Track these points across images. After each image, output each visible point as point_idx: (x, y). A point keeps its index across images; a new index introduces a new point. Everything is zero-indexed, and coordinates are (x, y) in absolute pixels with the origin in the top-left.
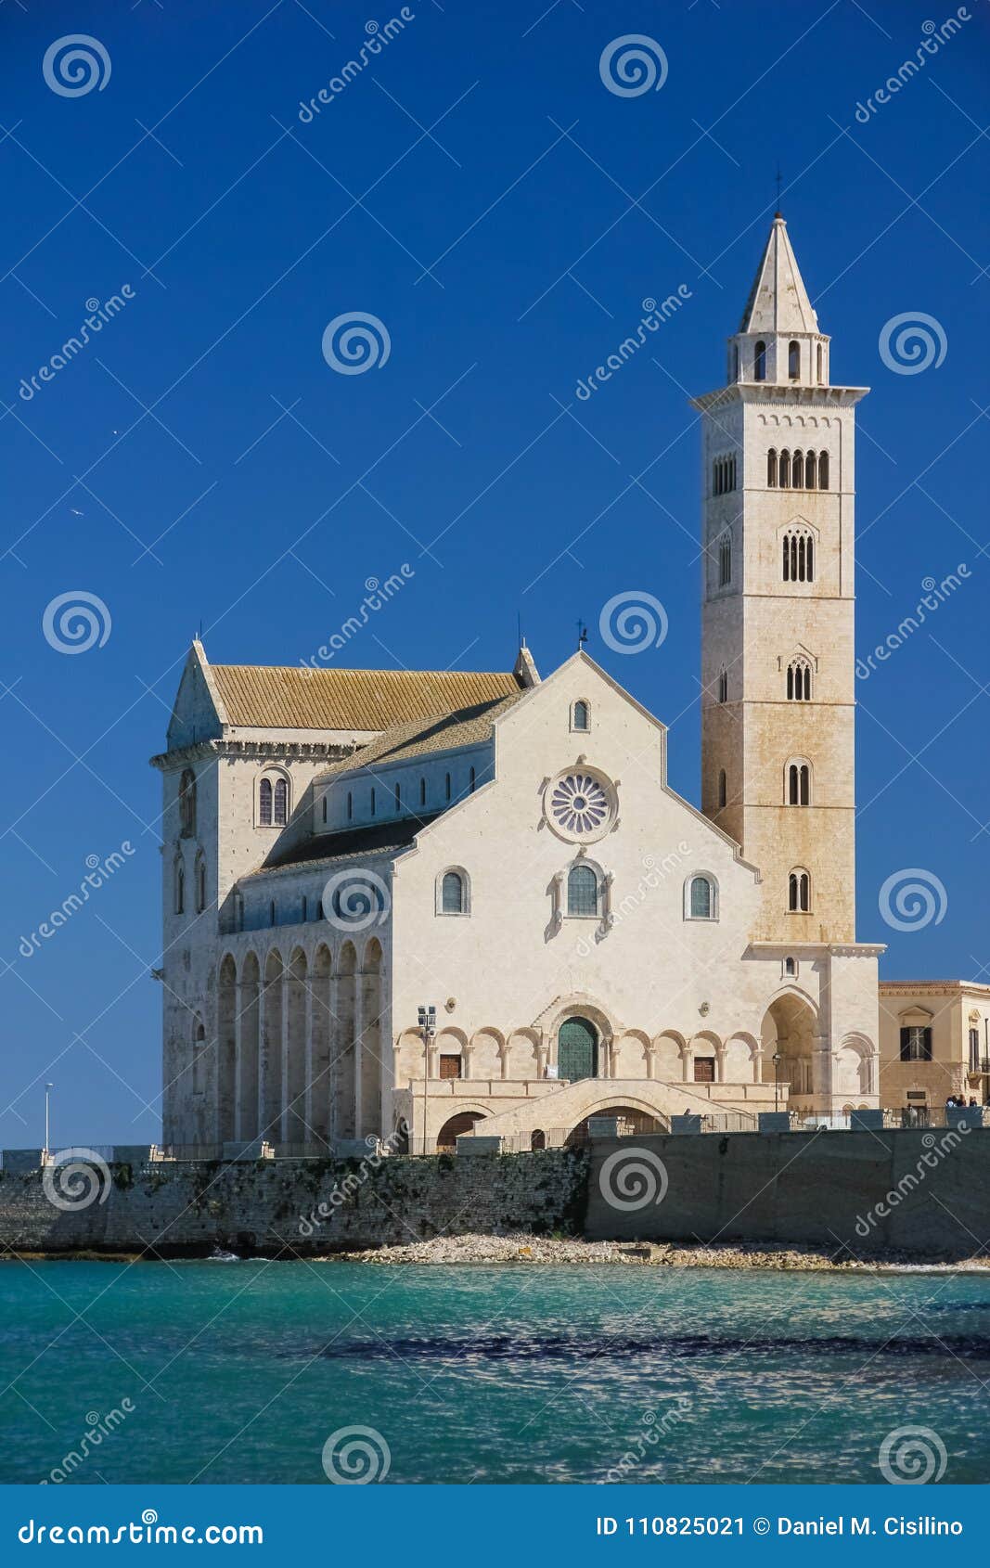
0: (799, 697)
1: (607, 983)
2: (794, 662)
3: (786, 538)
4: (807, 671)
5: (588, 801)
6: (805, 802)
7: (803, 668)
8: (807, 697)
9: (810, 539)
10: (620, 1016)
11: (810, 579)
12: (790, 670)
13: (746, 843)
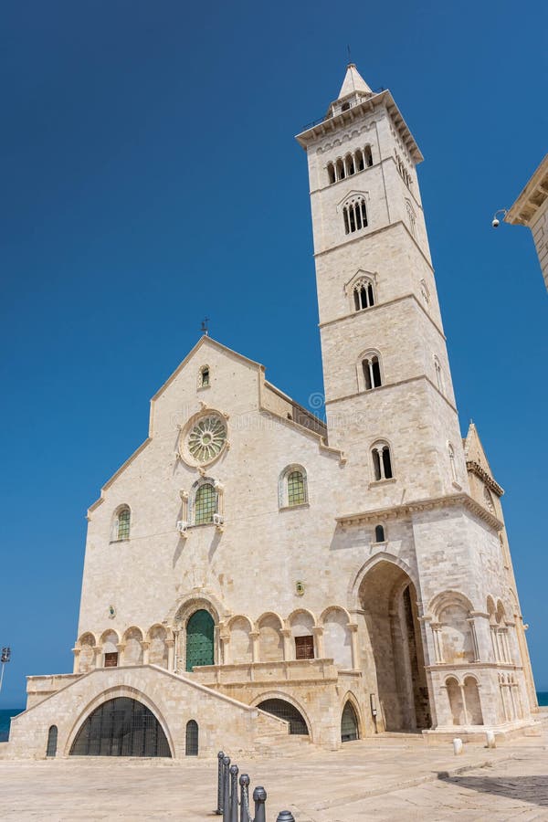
0: (365, 305)
1: (221, 577)
2: (359, 284)
3: (345, 209)
4: (370, 288)
5: (212, 436)
6: (378, 383)
7: (366, 287)
8: (372, 304)
9: (363, 202)
10: (225, 606)
11: (366, 225)
12: (356, 293)
13: (329, 433)
